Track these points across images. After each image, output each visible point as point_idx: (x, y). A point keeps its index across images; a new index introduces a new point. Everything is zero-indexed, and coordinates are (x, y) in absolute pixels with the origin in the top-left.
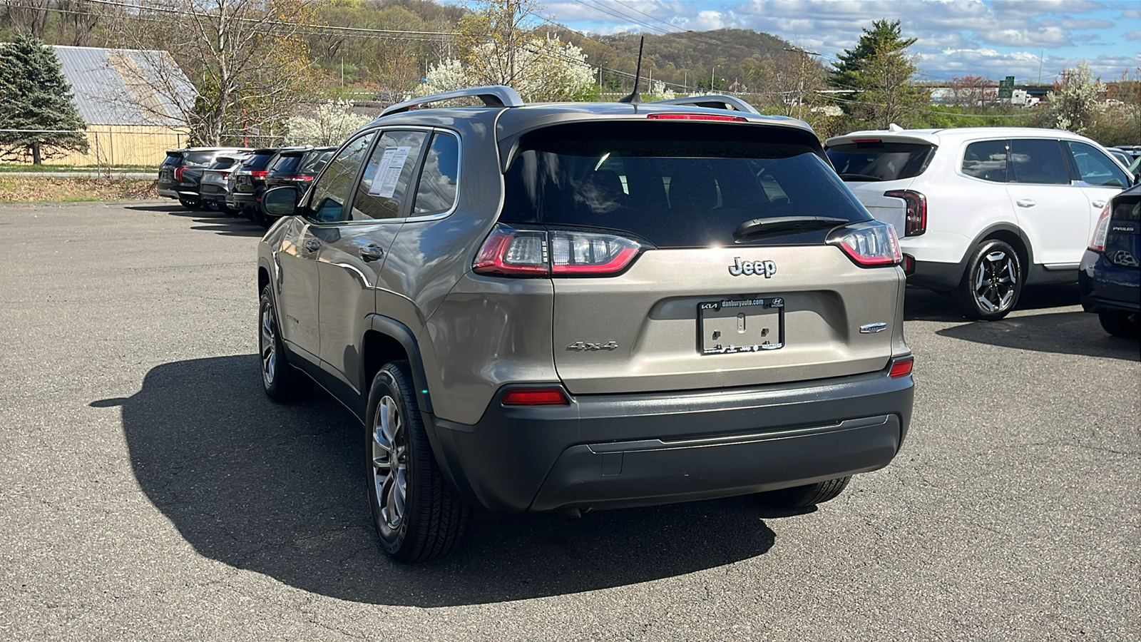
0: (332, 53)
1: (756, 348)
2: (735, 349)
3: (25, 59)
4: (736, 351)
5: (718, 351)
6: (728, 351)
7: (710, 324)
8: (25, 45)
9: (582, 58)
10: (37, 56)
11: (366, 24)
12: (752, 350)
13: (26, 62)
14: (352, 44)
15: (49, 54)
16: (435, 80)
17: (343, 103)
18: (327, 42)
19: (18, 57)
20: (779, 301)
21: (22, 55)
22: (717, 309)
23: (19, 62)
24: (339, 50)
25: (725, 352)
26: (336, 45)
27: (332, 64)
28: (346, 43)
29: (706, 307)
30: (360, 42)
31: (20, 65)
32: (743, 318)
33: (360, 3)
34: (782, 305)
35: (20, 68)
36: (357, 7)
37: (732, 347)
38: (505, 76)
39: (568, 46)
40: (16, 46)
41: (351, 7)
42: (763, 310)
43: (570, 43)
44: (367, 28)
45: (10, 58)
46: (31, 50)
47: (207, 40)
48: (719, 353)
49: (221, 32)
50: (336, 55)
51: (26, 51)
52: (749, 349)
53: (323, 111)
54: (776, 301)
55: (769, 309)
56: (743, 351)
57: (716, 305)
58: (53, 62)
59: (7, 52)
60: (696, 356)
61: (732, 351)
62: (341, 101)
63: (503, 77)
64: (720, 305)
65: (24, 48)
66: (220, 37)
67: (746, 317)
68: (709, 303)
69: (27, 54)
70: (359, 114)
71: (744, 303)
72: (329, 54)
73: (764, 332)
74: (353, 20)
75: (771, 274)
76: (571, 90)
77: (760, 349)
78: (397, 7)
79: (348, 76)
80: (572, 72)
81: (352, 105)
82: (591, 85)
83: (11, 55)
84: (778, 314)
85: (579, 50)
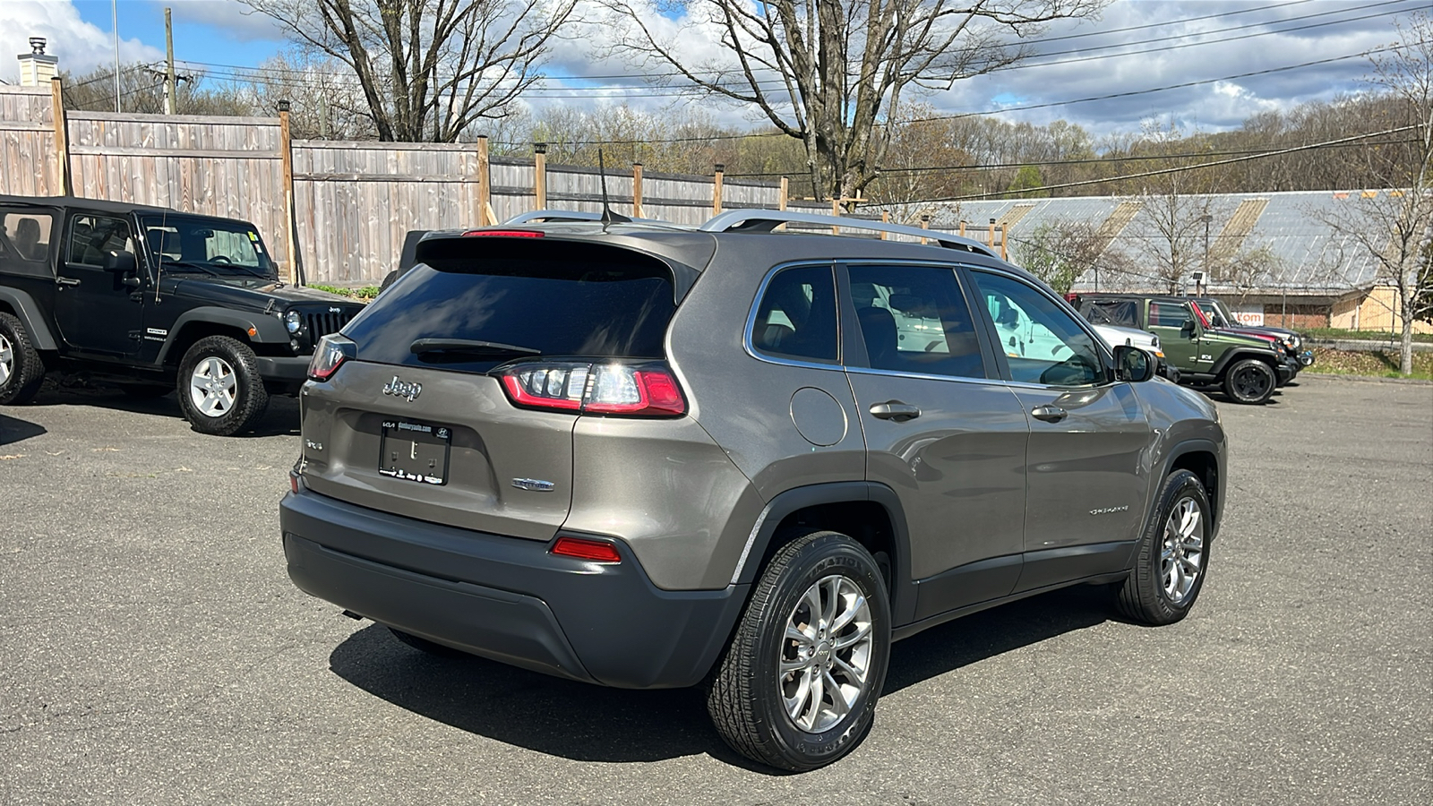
1: (420, 478)
2: (403, 474)
4: (404, 477)
5: (390, 473)
6: (398, 476)
12: (416, 479)
20: (444, 432)
22: (396, 430)
25: (395, 477)
29: (386, 424)
34: (446, 437)
37: (401, 472)
48: (391, 476)
52: (413, 477)
54: (441, 431)
55: (436, 439)
56: (409, 479)
57: (394, 424)
64: (396, 426)
67: (419, 443)
68: (389, 422)
71: (415, 427)
77: (423, 480)
84: (445, 447)
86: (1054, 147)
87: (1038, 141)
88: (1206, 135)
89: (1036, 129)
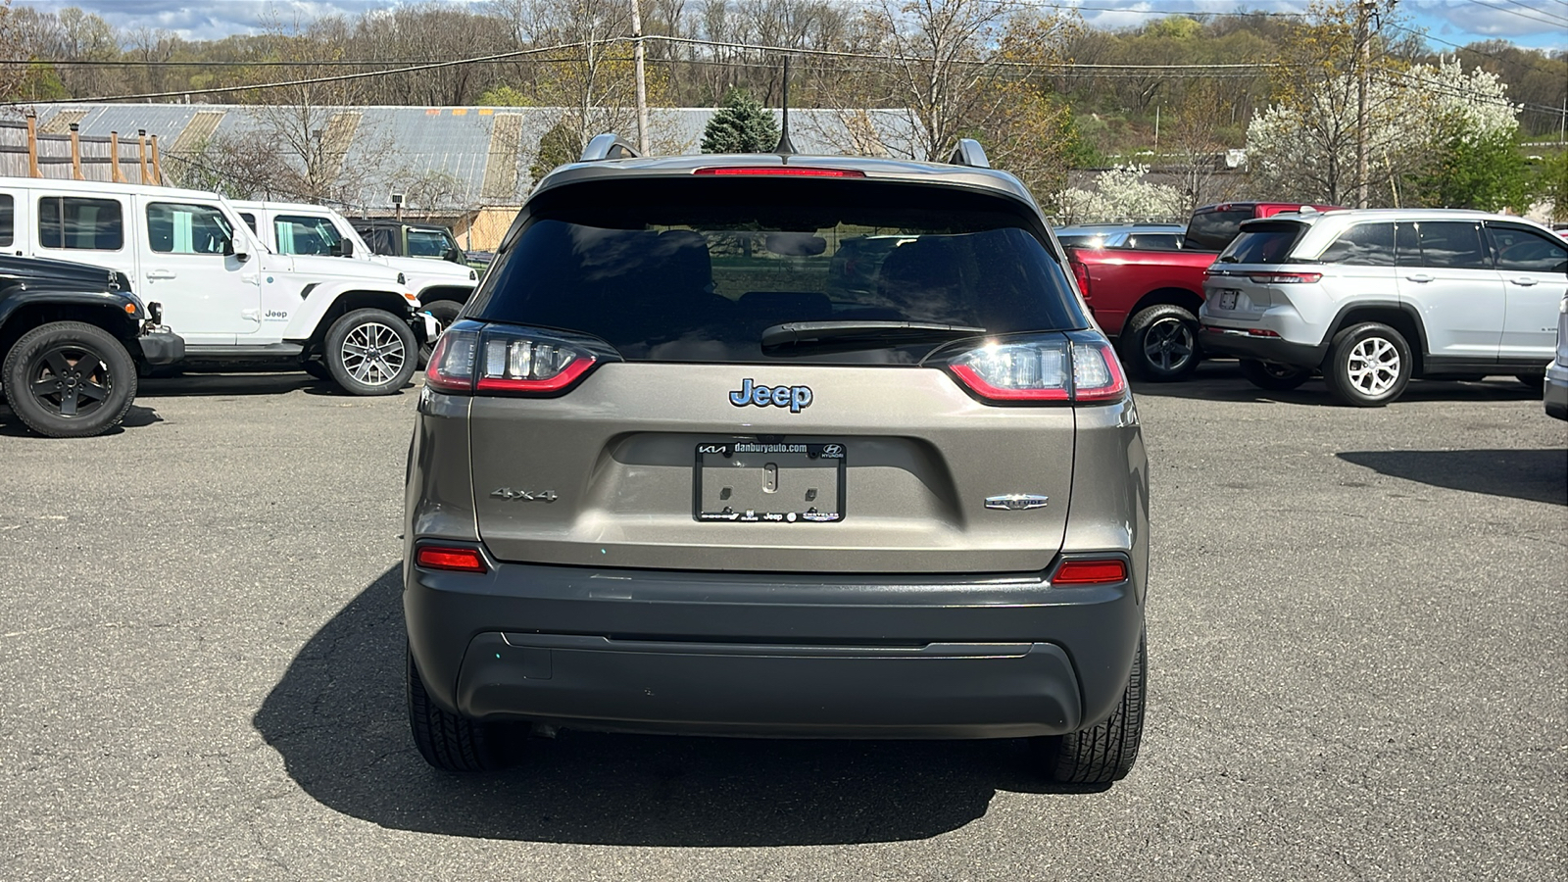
0: (1145, 101)
1: (792, 517)
2: (755, 515)
3: (742, 127)
4: (756, 519)
5: (724, 516)
6: (743, 518)
7: (713, 477)
8: (742, 110)
9: (1497, 91)
10: (755, 123)
11: (1195, 59)
12: (785, 520)
13: (742, 130)
14: (1175, 86)
15: (768, 119)
16: (1260, 133)
17: (1134, 169)
18: (1139, 86)
19: (733, 125)
20: (835, 449)
21: (738, 122)
22: (728, 454)
23: (734, 130)
24: (1156, 96)
25: (738, 520)
26: (1152, 90)
27: (1144, 117)
28: (1166, 87)
29: (707, 449)
30: (1184, 84)
31: (736, 134)
32: (774, 471)
33: (1192, 31)
34: (841, 455)
35: (735, 138)
36: (1187, 35)
37: (750, 513)
38: (1340, 122)
39: (1474, 73)
40: (733, 112)
41: (1178, 36)
42: (809, 460)
43: (1478, 68)
44: (1196, 63)
45: (725, 126)
46: (749, 115)
47: (916, 92)
48: (728, 520)
49: (934, 81)
50: (1151, 103)
51: (742, 117)
52: (779, 517)
53: (1106, 179)
54: (830, 449)
55: (819, 460)
56: (769, 520)
57: (724, 448)
58: (773, 129)
59: (723, 119)
60: (688, 521)
61: (749, 519)
62: (1132, 166)
63: (1337, 123)
64: (730, 449)
65: (741, 114)
66: (932, 87)
67: (779, 469)
68: (712, 445)
69: (743, 121)
70: (1157, 184)
71: (772, 448)
72: (1141, 102)
73: (810, 495)
74: (1177, 55)
75: (801, 407)
76: (1473, 140)
77: (800, 518)
78: (1242, 32)
79: (1164, 132)
80: (1475, 113)
81: (1147, 171)
82: (1510, 130)
83: (727, 122)
84: (836, 469)
85: (1494, 78)
86: (70, 40)
87: (48, 31)
88: (245, 37)
89: (43, 16)
